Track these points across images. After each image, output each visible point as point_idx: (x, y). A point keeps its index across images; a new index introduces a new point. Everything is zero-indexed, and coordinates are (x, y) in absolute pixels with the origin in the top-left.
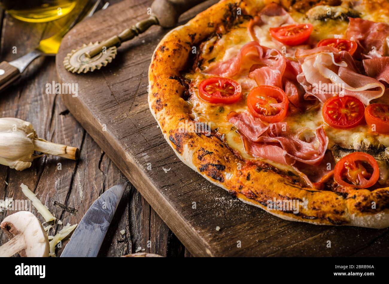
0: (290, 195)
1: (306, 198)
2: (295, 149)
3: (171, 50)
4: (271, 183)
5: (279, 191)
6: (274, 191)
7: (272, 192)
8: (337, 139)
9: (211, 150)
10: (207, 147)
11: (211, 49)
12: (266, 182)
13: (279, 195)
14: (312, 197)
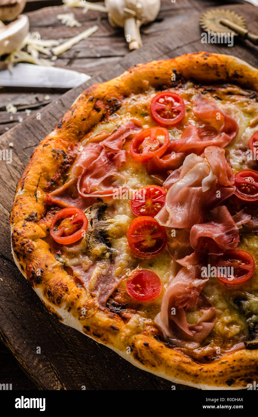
0: (27, 179)
1: (25, 192)
2: (92, 174)
3: (206, 61)
4: (40, 163)
5: (32, 170)
6: (32, 167)
7: (32, 166)
8: (117, 206)
9: (76, 113)
10: (78, 109)
11: (230, 93)
12: (41, 159)
13: (28, 172)
14: (27, 196)
